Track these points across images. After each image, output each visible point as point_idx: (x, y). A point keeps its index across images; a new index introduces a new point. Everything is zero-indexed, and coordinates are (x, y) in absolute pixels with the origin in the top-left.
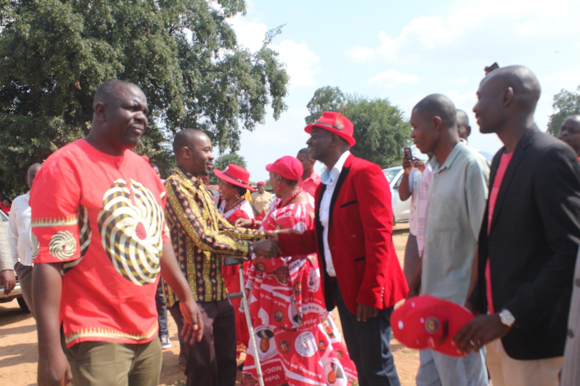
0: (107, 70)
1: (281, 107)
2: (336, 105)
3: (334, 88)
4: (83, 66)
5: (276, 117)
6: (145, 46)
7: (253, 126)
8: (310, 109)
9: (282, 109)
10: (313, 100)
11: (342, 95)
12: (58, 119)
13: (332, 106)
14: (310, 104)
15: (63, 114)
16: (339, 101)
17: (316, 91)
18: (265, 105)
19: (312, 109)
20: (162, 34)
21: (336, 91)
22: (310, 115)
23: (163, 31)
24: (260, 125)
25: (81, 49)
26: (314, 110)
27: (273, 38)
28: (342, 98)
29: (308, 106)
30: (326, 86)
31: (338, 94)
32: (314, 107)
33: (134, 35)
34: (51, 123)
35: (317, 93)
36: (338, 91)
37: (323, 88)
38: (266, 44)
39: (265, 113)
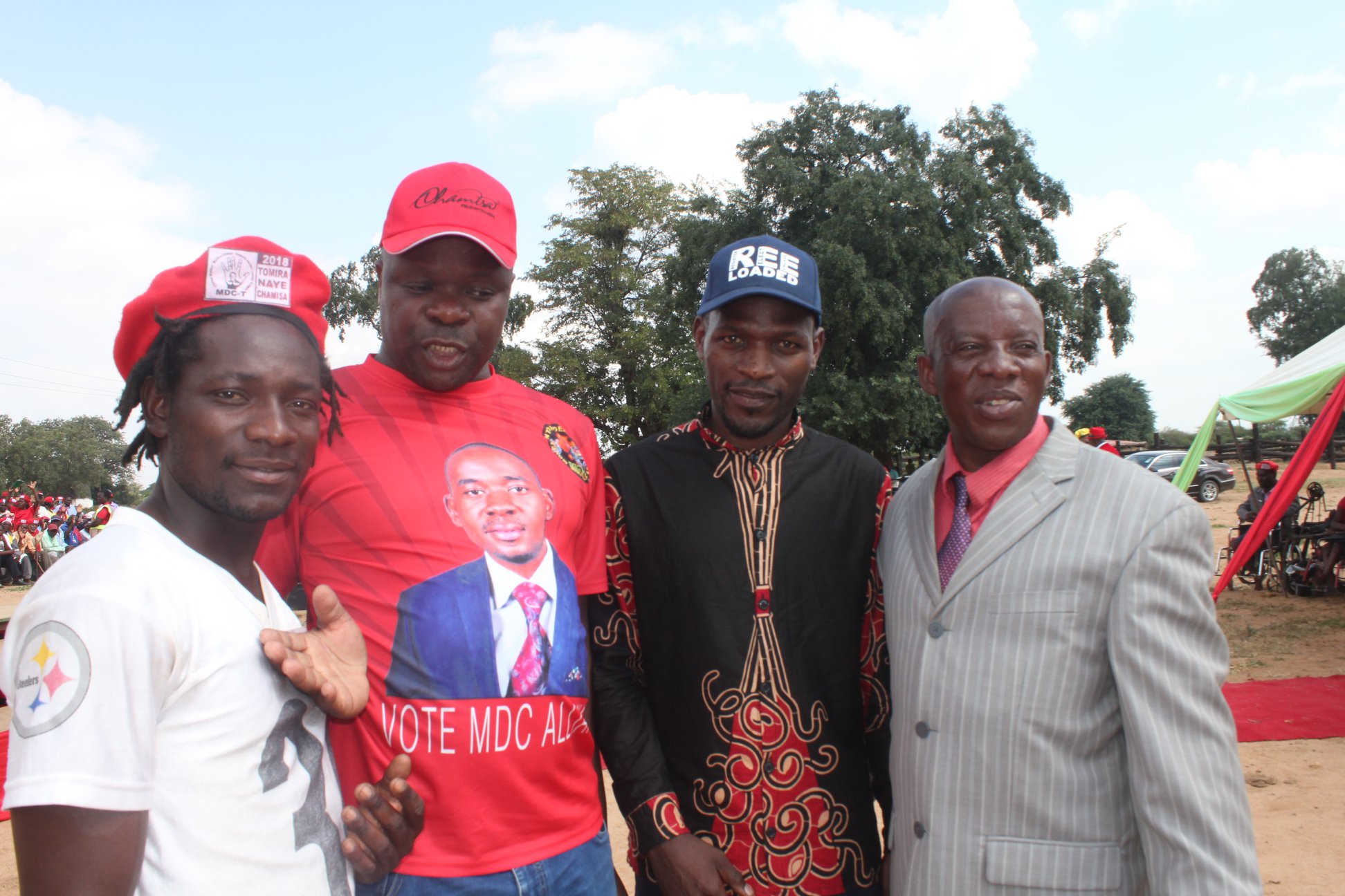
0: (893, 317)
1: (1125, 336)
2: (1310, 285)
3: (1305, 252)
4: (866, 315)
5: (1117, 350)
6: (936, 283)
7: (1083, 367)
8: (1259, 294)
9: (1126, 340)
10: (1263, 275)
11: (1322, 264)
12: (840, 376)
13: (1303, 285)
14: (1258, 283)
15: (845, 369)
16: (1317, 276)
17: (1269, 259)
18: (1098, 339)
19: (1262, 293)
20: (957, 264)
21: (1309, 257)
22: (1256, 305)
23: (957, 261)
24: (1091, 366)
25: (864, 295)
26: (1267, 295)
27: (1109, 244)
28: (1322, 271)
29: (1255, 289)
30: (1289, 248)
31: (1315, 263)
32: (1266, 289)
33: (923, 270)
34: (833, 382)
35: (1271, 263)
36: (1314, 255)
37: (1283, 252)
38: (1100, 252)
39: (1098, 350)
